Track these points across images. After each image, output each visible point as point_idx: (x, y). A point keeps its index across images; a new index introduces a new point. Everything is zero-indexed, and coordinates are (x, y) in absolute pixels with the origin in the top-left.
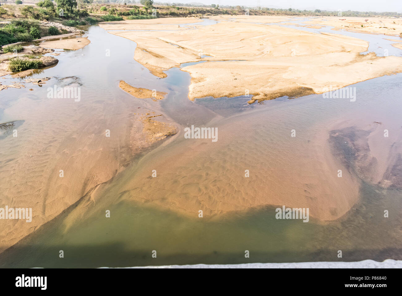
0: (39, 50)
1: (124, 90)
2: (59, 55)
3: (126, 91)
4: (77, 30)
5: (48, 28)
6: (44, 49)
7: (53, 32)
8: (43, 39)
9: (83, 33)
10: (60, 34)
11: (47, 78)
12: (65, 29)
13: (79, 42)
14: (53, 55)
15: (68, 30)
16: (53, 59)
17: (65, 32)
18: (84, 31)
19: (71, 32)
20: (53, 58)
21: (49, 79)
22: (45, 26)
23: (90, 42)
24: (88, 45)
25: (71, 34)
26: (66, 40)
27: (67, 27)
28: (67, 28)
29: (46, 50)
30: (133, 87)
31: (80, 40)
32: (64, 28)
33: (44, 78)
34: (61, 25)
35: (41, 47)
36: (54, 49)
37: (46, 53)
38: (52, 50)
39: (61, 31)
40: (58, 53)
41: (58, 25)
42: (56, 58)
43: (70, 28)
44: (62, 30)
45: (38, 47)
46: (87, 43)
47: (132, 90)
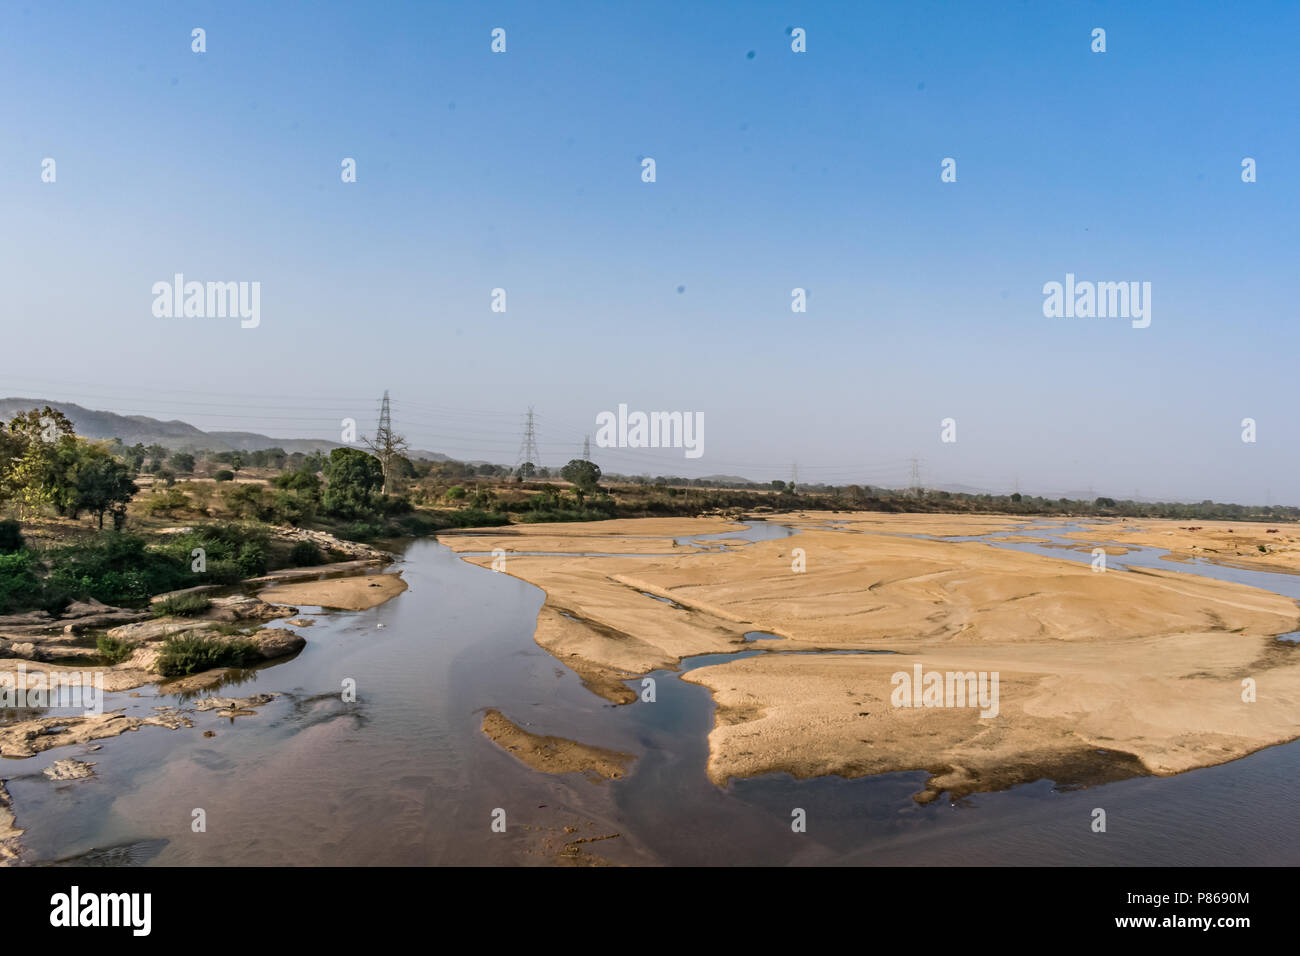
0: (254, 610)
1: (499, 743)
2: (310, 624)
3: (504, 744)
4: (373, 553)
5: (292, 545)
6: (269, 607)
7: (307, 556)
8: (272, 577)
9: (390, 561)
10: (321, 562)
11: (263, 696)
12: (340, 548)
13: (374, 585)
14: (293, 625)
15: (348, 552)
16: (292, 639)
17: (340, 557)
18: (391, 555)
19: (354, 557)
20: (291, 633)
21: (270, 700)
22: (285, 541)
23: (404, 586)
24: (398, 595)
25: (355, 563)
26: (338, 582)
27: (346, 544)
28: (345, 547)
29: (275, 611)
30: (526, 734)
31: (377, 580)
32: (336, 544)
33: (255, 698)
34: (329, 538)
35: (261, 602)
36: (297, 608)
37: (273, 618)
38: (292, 610)
39: (327, 556)
40: (309, 618)
41: (323, 538)
42: (300, 632)
43: (353, 547)
44: (330, 550)
45: (253, 600)
46: (395, 591)
47: (523, 742)
